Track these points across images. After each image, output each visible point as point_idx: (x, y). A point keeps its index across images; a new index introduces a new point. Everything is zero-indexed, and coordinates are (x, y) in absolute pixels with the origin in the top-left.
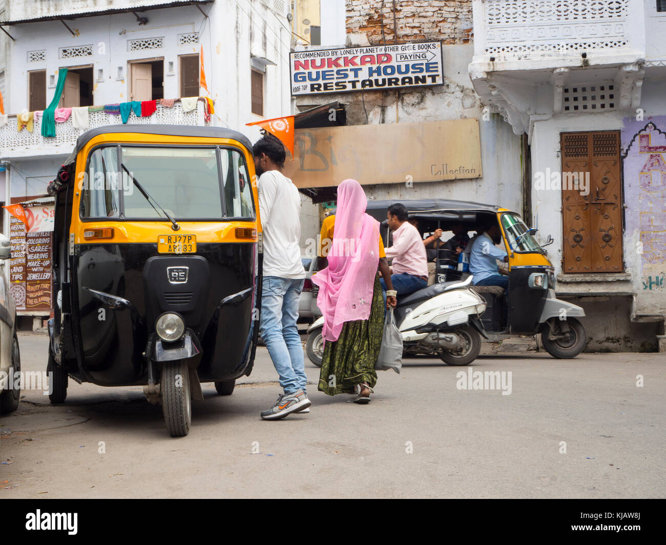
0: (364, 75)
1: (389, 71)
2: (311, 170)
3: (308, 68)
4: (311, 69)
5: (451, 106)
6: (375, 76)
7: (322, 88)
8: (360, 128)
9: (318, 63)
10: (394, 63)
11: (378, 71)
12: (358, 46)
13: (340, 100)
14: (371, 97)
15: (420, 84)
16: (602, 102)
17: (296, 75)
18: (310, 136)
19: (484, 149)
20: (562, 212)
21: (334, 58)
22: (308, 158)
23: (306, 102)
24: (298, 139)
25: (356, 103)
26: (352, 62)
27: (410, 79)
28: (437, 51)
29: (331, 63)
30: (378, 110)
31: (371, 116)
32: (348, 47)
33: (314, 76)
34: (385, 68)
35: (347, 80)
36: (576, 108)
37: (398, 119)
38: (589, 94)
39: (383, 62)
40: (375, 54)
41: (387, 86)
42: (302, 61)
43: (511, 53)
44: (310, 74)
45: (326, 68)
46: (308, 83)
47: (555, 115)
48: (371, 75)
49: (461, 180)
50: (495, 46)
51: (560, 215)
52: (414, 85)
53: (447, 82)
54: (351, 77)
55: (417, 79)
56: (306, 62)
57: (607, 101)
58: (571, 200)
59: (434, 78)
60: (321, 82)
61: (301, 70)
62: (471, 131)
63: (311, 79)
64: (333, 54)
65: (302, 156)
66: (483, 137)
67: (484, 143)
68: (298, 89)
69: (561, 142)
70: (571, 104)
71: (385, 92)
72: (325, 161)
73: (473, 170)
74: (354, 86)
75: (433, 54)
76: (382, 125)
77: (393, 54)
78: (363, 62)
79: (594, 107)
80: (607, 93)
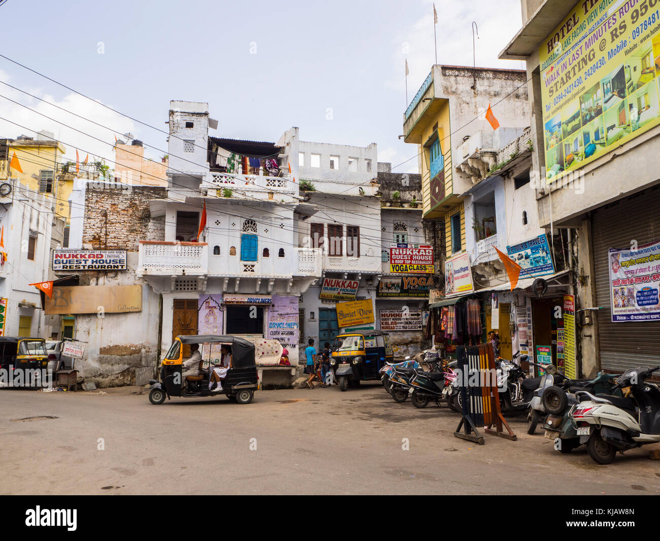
0: (89, 263)
1: (101, 262)
2: (60, 306)
3: (62, 258)
4: (63, 259)
5: (129, 279)
6: (95, 264)
7: (68, 268)
8: (85, 287)
9: (67, 256)
10: (104, 258)
11: (96, 262)
12: (87, 249)
13: (77, 274)
14: (92, 273)
15: (116, 269)
16: (191, 287)
17: (56, 261)
18: (60, 290)
19: (143, 298)
20: (173, 332)
21: (75, 254)
22: (59, 301)
23: (60, 274)
24: (55, 291)
25: (85, 275)
26: (84, 256)
27: (111, 266)
28: (125, 255)
29: (73, 256)
30: (95, 279)
31: (91, 281)
32: (82, 250)
33: (65, 262)
34: (100, 261)
35: (81, 265)
36: (184, 289)
37: (104, 284)
38: (186, 284)
39: (99, 258)
40: (95, 254)
41: (100, 269)
42: (59, 254)
43: (154, 268)
44: (63, 260)
45: (71, 259)
46: (62, 265)
47: (172, 292)
48: (92, 263)
49: (132, 312)
50: (147, 264)
51: (171, 333)
52: (113, 269)
53: (128, 268)
54: (83, 263)
55: (114, 266)
56: (61, 255)
57: (194, 287)
58: (176, 327)
59: (122, 266)
60: (68, 265)
61: (59, 258)
62: (138, 291)
63: (63, 263)
64: (75, 252)
65: (55, 299)
66: (143, 294)
67: (143, 296)
68: (56, 267)
69: (174, 303)
70: (179, 287)
71: (99, 272)
72: (67, 301)
73: (138, 308)
74: (84, 268)
75: (123, 256)
76: (96, 286)
77: (104, 254)
78: (89, 257)
79: (188, 289)
80: (194, 284)
